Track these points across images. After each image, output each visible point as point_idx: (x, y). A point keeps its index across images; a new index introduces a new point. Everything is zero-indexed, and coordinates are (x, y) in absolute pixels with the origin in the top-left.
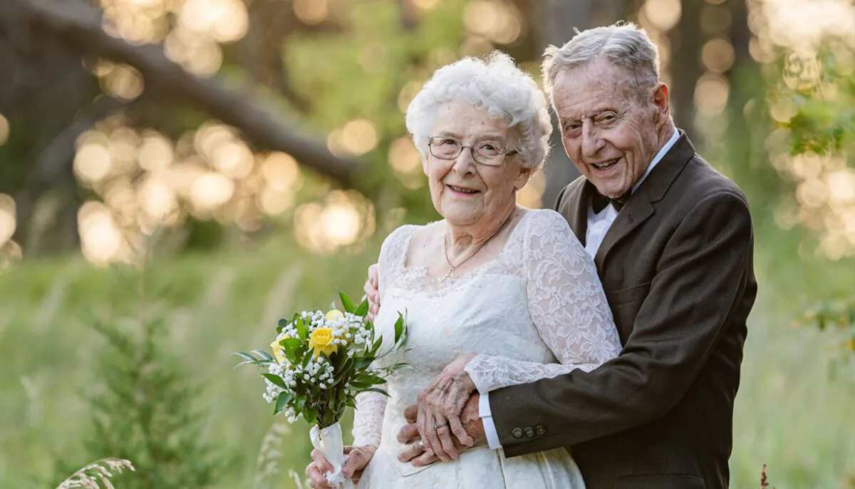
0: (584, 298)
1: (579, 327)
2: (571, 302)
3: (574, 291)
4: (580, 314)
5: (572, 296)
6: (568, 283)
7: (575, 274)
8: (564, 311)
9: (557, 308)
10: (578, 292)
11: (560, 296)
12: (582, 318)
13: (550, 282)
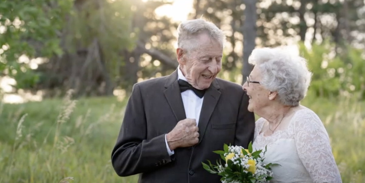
0: (316, 146)
1: (314, 159)
2: (311, 148)
3: (312, 143)
4: (314, 153)
5: (311, 146)
6: (309, 140)
7: (313, 136)
8: (308, 152)
9: (305, 151)
10: (314, 144)
11: (306, 146)
12: (315, 155)
13: (302, 140)
